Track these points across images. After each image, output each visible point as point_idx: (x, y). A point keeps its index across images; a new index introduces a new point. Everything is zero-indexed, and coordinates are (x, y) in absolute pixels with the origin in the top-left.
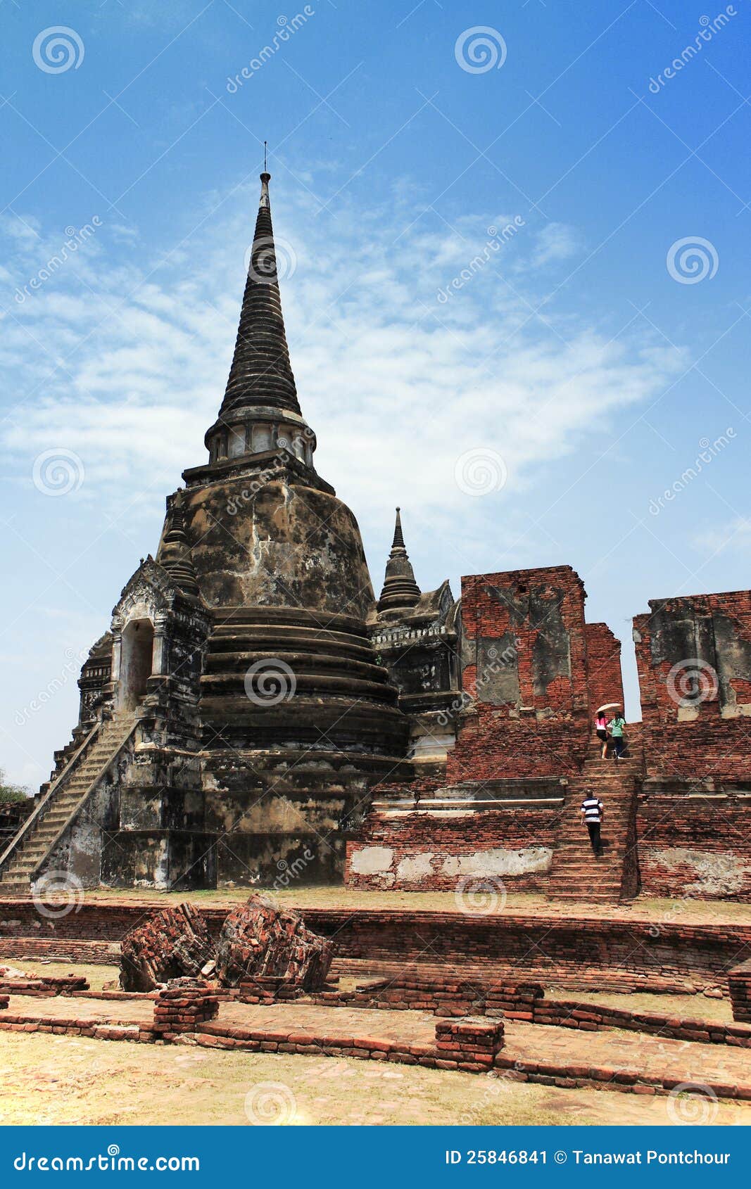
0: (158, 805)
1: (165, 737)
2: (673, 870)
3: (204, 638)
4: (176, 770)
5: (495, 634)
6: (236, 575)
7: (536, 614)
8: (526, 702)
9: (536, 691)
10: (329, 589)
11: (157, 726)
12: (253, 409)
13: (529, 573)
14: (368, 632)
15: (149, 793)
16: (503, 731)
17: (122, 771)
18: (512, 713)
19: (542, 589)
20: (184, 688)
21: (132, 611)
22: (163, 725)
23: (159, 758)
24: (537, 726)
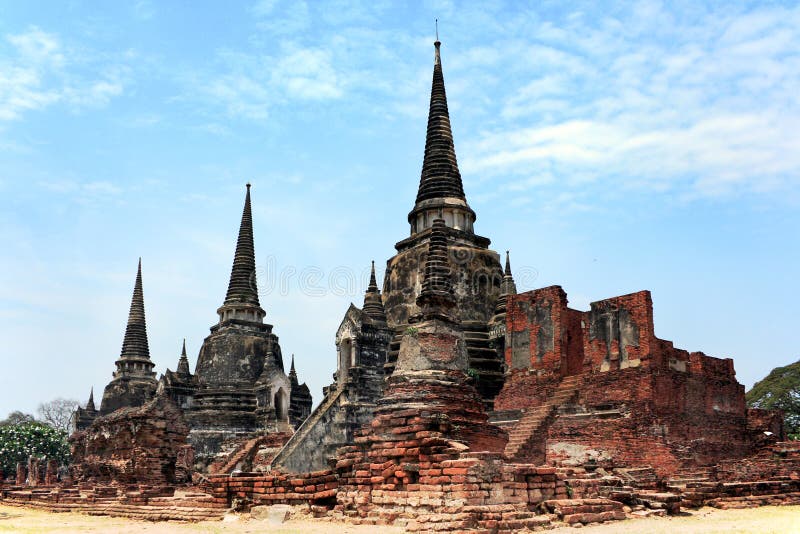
0: (345, 431)
1: (357, 398)
2: (559, 454)
3: (387, 344)
4: (360, 414)
5: (520, 329)
6: (408, 305)
7: (540, 315)
8: (533, 368)
9: (538, 360)
10: (462, 307)
11: (350, 393)
12: (427, 201)
13: (538, 292)
14: (487, 329)
15: (342, 426)
16: (522, 384)
17: (332, 416)
18: (527, 374)
19: (543, 301)
20: (371, 372)
21: (343, 334)
22: (355, 392)
23: (350, 410)
24: (537, 380)
